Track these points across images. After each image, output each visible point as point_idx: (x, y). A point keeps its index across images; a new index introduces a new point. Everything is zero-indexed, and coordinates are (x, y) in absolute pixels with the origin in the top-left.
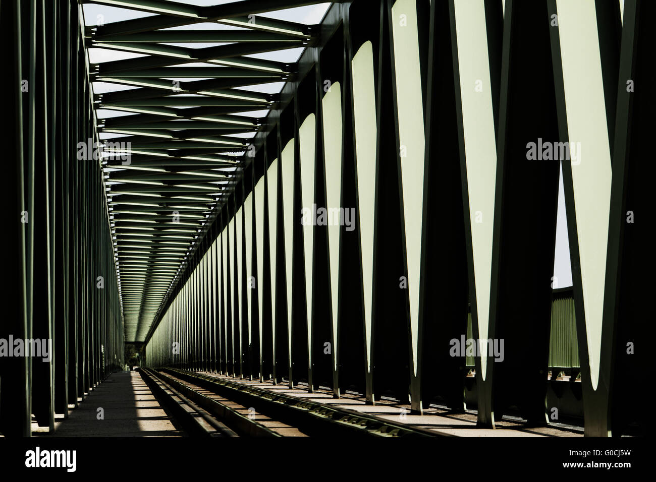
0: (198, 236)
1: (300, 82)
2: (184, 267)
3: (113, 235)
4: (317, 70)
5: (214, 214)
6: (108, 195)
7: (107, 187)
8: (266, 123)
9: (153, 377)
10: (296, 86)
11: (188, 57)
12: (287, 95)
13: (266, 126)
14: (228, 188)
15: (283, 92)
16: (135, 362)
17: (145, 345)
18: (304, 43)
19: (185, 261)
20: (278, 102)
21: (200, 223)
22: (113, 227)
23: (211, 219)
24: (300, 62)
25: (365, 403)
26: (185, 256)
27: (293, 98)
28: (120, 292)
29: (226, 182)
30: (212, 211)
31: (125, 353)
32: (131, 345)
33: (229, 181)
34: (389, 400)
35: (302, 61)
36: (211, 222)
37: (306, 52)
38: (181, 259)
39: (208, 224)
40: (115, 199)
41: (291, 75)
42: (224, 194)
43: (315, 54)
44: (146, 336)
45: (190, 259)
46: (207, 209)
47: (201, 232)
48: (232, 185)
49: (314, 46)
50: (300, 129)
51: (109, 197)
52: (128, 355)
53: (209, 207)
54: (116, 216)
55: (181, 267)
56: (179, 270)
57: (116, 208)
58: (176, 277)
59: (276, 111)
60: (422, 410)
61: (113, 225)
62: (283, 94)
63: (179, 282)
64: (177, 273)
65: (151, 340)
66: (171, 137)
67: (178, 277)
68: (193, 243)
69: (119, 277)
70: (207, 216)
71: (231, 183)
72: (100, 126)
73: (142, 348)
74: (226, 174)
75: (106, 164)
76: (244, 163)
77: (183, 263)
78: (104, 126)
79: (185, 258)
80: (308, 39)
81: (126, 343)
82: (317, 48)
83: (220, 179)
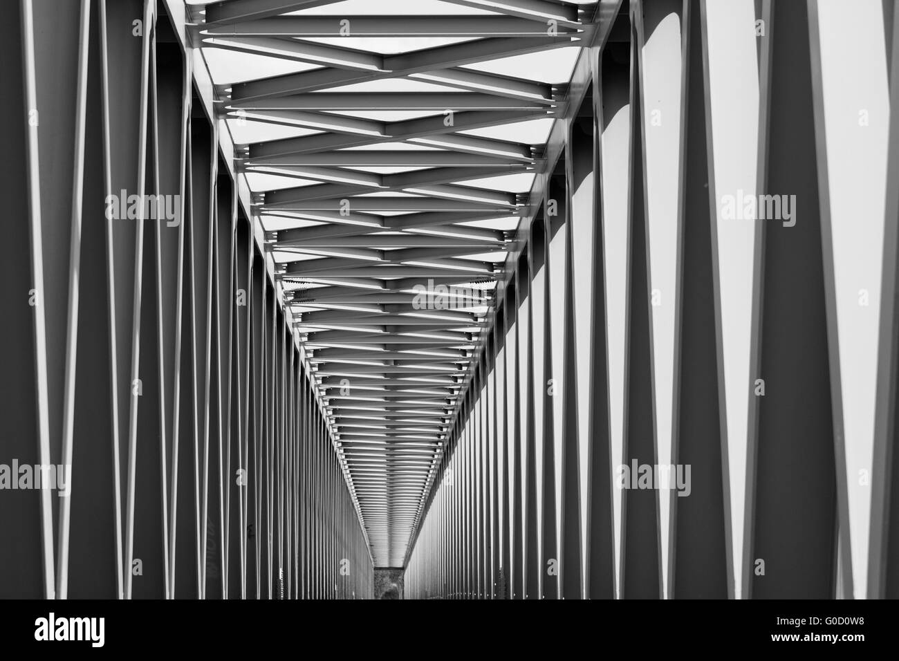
0: (452, 410)
2: (439, 457)
8: (517, 238)
11: (377, 134)
14: (480, 338)
15: (533, 190)
18: (549, 113)
19: (439, 448)
22: (322, 397)
23: (464, 384)
24: (549, 142)
26: (438, 440)
28: (354, 494)
29: (476, 329)
30: (464, 373)
31: (376, 583)
32: (382, 572)
33: (480, 327)
35: (552, 141)
37: (555, 127)
39: (460, 393)
41: (538, 162)
42: (475, 347)
43: (564, 129)
44: (403, 559)
45: (445, 445)
46: (458, 369)
47: (454, 405)
48: (485, 334)
49: (563, 117)
52: (380, 586)
53: (460, 366)
54: (325, 380)
55: (436, 457)
56: (434, 462)
57: (321, 367)
58: (431, 472)
61: (322, 394)
62: (534, 194)
64: (432, 467)
65: (410, 564)
66: (379, 260)
67: (434, 472)
68: (447, 422)
70: (459, 381)
71: (483, 330)
72: (270, 241)
75: (291, 301)
76: (495, 300)
78: (276, 241)
79: (440, 444)
80: (552, 106)
81: (376, 569)
82: (566, 120)
83: (465, 325)
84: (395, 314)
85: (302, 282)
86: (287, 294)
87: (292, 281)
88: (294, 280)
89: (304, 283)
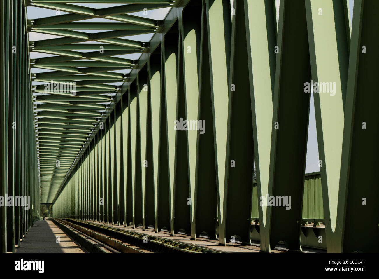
0: (87, 142)
1: (151, 53)
2: (77, 160)
3: (37, 141)
4: (162, 46)
5: (96, 129)
6: (35, 118)
7: (35, 113)
8: (130, 77)
9: (63, 223)
10: (148, 55)
11: (86, 38)
12: (143, 61)
13: (130, 78)
14: (105, 114)
15: (141, 59)
16: (46, 215)
17: (52, 205)
18: (154, 31)
19: (78, 156)
20: (138, 64)
21: (88, 134)
22: (37, 136)
23: (95, 132)
24: (151, 41)
25: (190, 239)
26: (79, 154)
27: (147, 62)
28: (39, 174)
29: (104, 111)
30: (95, 127)
31: (40, 209)
32: (44, 205)
33: (106, 110)
34: (203, 238)
35: (152, 41)
36: (95, 134)
37: (155, 36)
38: (76, 155)
39: (92, 135)
40: (39, 120)
41: (146, 49)
42: (103, 118)
43: (161, 37)
44: (53, 200)
45: (81, 155)
46: (93, 126)
47: (88, 140)
48: (108, 113)
49: (160, 32)
50: (151, 81)
51: (36, 119)
52: (42, 210)
53: (94, 125)
54: (39, 130)
55: (76, 160)
56: (74, 162)
57: (39, 125)
58: (72, 165)
59: (136, 70)
60: (226, 243)
61: (37, 135)
62: (141, 60)
63: (74, 168)
64: (73, 164)
65: (56, 202)
67: (74, 166)
68: (83, 146)
69: (39, 165)
70: (92, 130)
71: (107, 111)
72: (33, 78)
73: (50, 207)
74: (105, 106)
75: (35, 100)
76: (116, 100)
77: (77, 157)
78: (35, 77)
79: (78, 155)
80: (157, 28)
81: (41, 204)
82: (162, 34)
83: (101, 109)
84: (74, 105)
85: (41, 93)
86: (34, 97)
87: (38, 93)
88: (39, 92)
89: (42, 93)
